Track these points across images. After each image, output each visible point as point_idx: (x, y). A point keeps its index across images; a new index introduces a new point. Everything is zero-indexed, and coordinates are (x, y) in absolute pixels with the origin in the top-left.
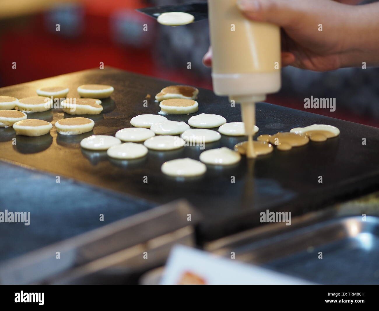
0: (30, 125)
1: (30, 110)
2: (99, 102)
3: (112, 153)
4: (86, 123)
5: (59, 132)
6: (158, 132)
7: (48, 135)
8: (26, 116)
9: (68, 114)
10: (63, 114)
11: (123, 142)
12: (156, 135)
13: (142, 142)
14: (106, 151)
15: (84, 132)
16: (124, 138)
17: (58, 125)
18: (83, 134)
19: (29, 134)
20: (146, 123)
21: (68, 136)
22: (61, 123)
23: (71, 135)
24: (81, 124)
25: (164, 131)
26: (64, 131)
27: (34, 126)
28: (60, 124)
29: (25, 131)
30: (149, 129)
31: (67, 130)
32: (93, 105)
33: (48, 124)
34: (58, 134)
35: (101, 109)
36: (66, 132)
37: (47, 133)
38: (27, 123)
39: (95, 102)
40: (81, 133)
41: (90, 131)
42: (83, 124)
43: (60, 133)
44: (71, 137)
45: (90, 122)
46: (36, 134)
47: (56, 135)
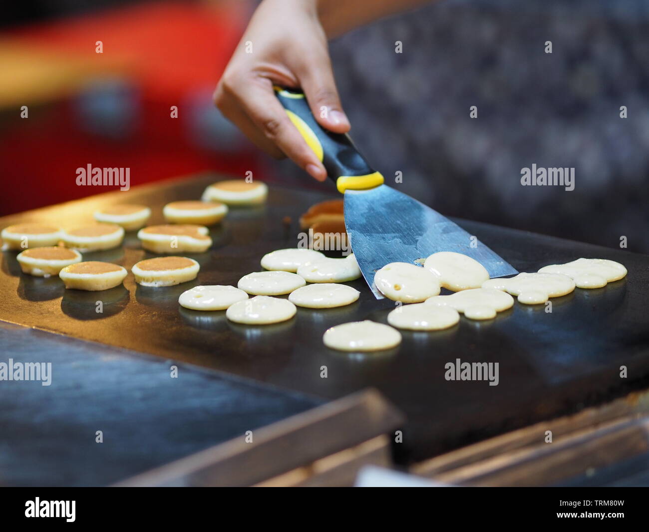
0: (89, 272)
1: (86, 246)
2: (203, 231)
3: (234, 315)
4: (186, 266)
5: (140, 282)
6: (310, 277)
7: (120, 287)
8: (79, 257)
9: (151, 253)
10: (142, 253)
11: (251, 296)
12: (308, 283)
13: (285, 296)
14: (224, 311)
15: (182, 282)
16: (253, 290)
17: (136, 270)
18: (180, 284)
19: (87, 288)
20: (287, 264)
21: (156, 288)
22: (142, 268)
23: (161, 287)
24: (177, 268)
25: (320, 275)
26: (147, 280)
27: (97, 272)
28: (140, 268)
29: (81, 282)
30: (296, 273)
31: (153, 279)
32: (194, 235)
33: (121, 269)
34: (138, 285)
35: (208, 242)
36: (151, 282)
37: (118, 285)
38: (83, 268)
39: (196, 232)
40: (177, 283)
41: (192, 279)
42: (181, 267)
43: (141, 284)
44: (160, 290)
45: (193, 264)
46: (101, 287)
47: (135, 287)
